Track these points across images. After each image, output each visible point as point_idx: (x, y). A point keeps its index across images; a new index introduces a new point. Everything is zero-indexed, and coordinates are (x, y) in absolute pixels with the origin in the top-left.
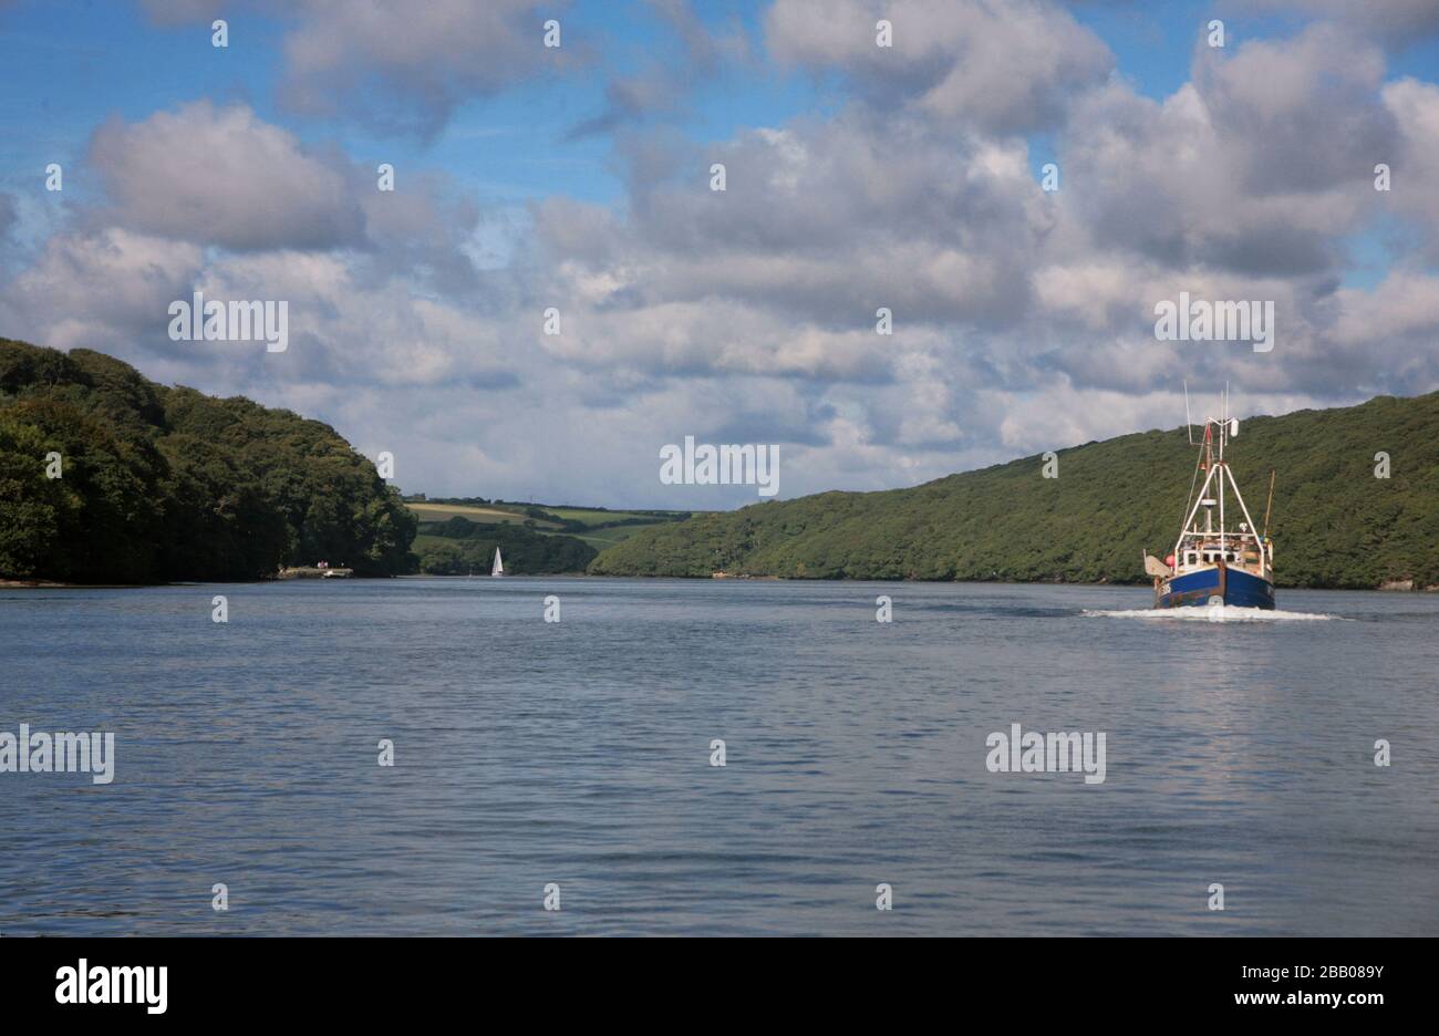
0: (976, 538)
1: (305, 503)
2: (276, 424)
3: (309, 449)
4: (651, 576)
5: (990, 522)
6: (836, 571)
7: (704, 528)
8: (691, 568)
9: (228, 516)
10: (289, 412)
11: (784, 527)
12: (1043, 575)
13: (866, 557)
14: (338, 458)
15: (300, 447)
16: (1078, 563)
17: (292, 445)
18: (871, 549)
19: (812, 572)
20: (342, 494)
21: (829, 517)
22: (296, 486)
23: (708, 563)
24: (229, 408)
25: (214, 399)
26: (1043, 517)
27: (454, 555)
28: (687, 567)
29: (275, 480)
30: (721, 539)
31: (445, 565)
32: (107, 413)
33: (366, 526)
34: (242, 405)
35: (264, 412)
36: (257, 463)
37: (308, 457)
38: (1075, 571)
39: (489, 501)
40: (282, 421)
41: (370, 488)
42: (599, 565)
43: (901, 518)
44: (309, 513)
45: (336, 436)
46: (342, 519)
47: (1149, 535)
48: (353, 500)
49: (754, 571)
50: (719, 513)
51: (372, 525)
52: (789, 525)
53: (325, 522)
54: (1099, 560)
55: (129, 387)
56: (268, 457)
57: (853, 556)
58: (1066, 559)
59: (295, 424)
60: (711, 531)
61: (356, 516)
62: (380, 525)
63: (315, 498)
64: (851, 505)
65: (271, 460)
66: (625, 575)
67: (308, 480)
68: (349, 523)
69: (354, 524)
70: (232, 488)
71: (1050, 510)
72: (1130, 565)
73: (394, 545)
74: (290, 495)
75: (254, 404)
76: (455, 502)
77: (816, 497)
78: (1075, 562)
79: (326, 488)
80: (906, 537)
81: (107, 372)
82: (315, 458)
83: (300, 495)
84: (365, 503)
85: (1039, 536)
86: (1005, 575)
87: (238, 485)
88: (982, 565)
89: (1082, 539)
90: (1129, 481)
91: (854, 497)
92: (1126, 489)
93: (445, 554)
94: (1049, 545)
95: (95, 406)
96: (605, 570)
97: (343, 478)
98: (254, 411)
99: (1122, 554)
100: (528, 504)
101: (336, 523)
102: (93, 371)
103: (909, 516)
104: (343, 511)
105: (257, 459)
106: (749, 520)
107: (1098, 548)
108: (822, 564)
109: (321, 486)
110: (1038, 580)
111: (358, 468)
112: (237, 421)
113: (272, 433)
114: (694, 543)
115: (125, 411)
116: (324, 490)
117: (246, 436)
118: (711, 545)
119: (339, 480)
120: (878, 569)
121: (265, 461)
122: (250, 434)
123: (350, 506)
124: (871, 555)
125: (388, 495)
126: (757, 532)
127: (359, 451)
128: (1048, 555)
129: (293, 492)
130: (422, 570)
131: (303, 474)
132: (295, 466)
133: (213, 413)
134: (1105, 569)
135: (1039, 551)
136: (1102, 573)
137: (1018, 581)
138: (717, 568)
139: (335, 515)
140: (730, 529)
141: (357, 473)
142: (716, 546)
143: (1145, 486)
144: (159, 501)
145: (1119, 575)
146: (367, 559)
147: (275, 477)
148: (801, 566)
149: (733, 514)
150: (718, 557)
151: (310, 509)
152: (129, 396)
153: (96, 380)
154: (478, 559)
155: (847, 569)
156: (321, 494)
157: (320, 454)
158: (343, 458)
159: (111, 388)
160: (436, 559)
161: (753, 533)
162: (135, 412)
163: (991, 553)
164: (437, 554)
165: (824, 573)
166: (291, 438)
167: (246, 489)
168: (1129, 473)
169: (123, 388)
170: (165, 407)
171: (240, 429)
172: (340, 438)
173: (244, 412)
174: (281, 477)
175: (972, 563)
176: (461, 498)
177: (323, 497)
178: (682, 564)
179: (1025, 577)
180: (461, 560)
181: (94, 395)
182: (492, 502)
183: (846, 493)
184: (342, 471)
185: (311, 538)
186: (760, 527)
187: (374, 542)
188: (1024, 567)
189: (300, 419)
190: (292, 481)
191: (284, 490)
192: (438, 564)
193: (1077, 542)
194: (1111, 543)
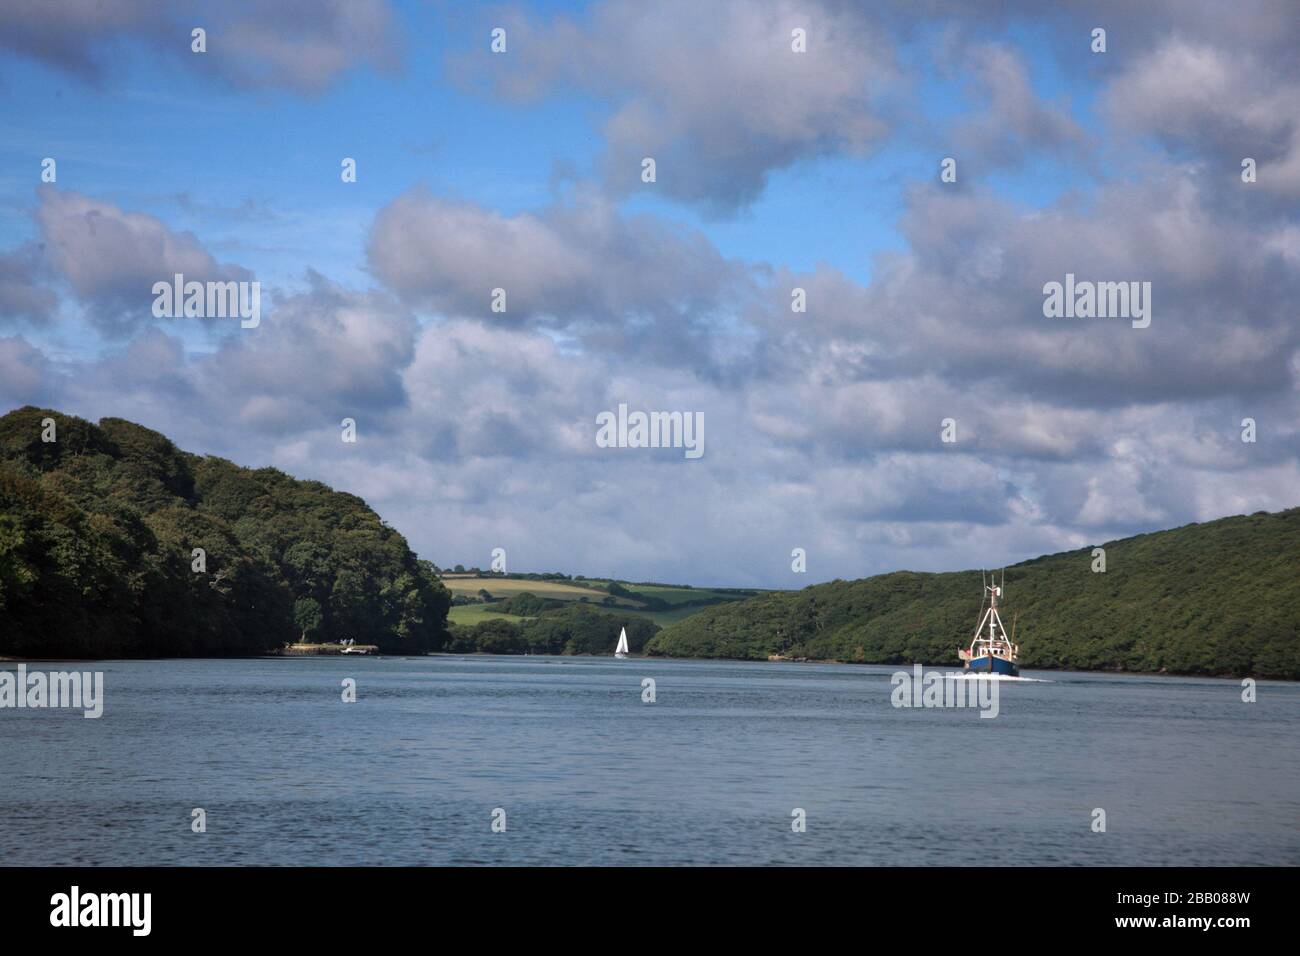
0: (1038, 622)
1: (331, 577)
2: (306, 496)
3: (337, 522)
4: (709, 658)
5: (1053, 606)
6: (894, 655)
7: (765, 608)
8: (751, 651)
9: (223, 591)
10: (319, 483)
11: (849, 609)
12: (1104, 664)
13: (924, 641)
14: (366, 532)
15: (328, 520)
16: (1140, 652)
17: (320, 518)
18: (931, 633)
19: (869, 657)
20: (369, 569)
21: (897, 597)
22: (320, 560)
23: (768, 645)
24: (259, 479)
25: (245, 470)
26: (1107, 602)
27: (512, 632)
28: (747, 648)
29: (300, 554)
30: (783, 620)
31: (502, 643)
32: (131, 483)
33: (393, 602)
34: (272, 476)
35: (295, 484)
36: (282, 536)
37: (336, 531)
38: (1138, 659)
39: (570, 577)
40: (312, 493)
41: (399, 564)
42: (655, 645)
43: (965, 600)
44: (335, 588)
45: (367, 510)
46: (369, 594)
47: (1211, 622)
48: (380, 575)
49: (811, 654)
50: (783, 592)
51: (400, 601)
52: (855, 606)
53: (350, 597)
54: (1161, 648)
55: (157, 456)
56: (295, 530)
57: (913, 640)
58: (1128, 646)
59: (324, 496)
60: (773, 612)
61: (383, 591)
62: (407, 601)
63: (341, 572)
64: (921, 586)
65: (297, 533)
66: (682, 656)
67: (334, 554)
68: (376, 599)
69: (381, 599)
70: (229, 562)
71: (1115, 596)
72: (1188, 654)
73: (421, 621)
74: (314, 569)
75: (283, 475)
76: (533, 577)
77: (883, 577)
78: (1137, 651)
79: (353, 562)
80: (966, 622)
81: (135, 442)
82: (343, 531)
83: (325, 569)
84: (392, 578)
85: (1101, 622)
86: (1066, 662)
87: (236, 559)
88: (1043, 652)
89: (1146, 626)
90: (1198, 566)
91: (925, 577)
92: (1194, 575)
93: (503, 632)
94: (1110, 631)
95: (119, 477)
96: (661, 651)
97: (370, 552)
98: (284, 482)
99: (1181, 643)
100: (611, 580)
101: (362, 598)
102: (121, 441)
103: (972, 598)
104: (370, 586)
105: (283, 532)
106: (812, 600)
107: (1160, 637)
108: (881, 648)
109: (348, 561)
110: (1100, 668)
111: (387, 542)
112: (265, 492)
113: (302, 505)
114: (754, 624)
115: (149, 483)
116: (350, 564)
117: (273, 508)
118: (772, 626)
119: (366, 555)
120: (937, 654)
121: (291, 534)
122: (278, 506)
123: (377, 581)
124: (931, 638)
125: (419, 569)
126: (821, 613)
127: (390, 525)
128: (1110, 642)
129: (317, 566)
130: (478, 648)
131: (330, 548)
132: (321, 539)
133: (241, 484)
134: (1165, 659)
135: (1101, 638)
136: (1161, 663)
137: (1079, 669)
138: (777, 650)
139: (360, 590)
140: (792, 609)
141: (386, 547)
142: (778, 627)
143: (1215, 571)
144: (140, 575)
145: (1177, 665)
146: (394, 636)
147: (300, 550)
148: (859, 649)
149: (797, 594)
150: (779, 638)
151: (336, 584)
152: (157, 467)
153: (123, 450)
154: (541, 637)
155: (906, 653)
156: (346, 568)
157: (349, 527)
158: (372, 532)
159: (138, 458)
160: (493, 637)
161: (816, 614)
162: (159, 483)
163: (1051, 640)
164: (495, 632)
165: (883, 657)
166: (320, 511)
167: (245, 562)
168: (1200, 558)
169: (151, 459)
170: (196, 478)
171: (268, 501)
172: (371, 511)
173: (273, 483)
174: (306, 550)
175: (1033, 649)
176: (540, 573)
177: (350, 572)
178: (741, 645)
179: (1085, 665)
180: (518, 638)
181: (119, 464)
182: (573, 578)
183: (916, 574)
184: (369, 545)
185: (335, 614)
186: (823, 608)
187: (401, 617)
188: (1084, 654)
189: (330, 490)
190: (316, 555)
191: (308, 564)
192: (495, 642)
193: (1139, 629)
194: (1173, 631)
